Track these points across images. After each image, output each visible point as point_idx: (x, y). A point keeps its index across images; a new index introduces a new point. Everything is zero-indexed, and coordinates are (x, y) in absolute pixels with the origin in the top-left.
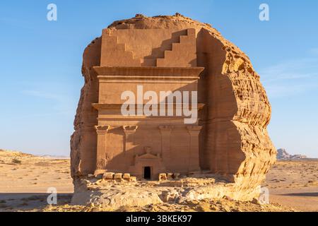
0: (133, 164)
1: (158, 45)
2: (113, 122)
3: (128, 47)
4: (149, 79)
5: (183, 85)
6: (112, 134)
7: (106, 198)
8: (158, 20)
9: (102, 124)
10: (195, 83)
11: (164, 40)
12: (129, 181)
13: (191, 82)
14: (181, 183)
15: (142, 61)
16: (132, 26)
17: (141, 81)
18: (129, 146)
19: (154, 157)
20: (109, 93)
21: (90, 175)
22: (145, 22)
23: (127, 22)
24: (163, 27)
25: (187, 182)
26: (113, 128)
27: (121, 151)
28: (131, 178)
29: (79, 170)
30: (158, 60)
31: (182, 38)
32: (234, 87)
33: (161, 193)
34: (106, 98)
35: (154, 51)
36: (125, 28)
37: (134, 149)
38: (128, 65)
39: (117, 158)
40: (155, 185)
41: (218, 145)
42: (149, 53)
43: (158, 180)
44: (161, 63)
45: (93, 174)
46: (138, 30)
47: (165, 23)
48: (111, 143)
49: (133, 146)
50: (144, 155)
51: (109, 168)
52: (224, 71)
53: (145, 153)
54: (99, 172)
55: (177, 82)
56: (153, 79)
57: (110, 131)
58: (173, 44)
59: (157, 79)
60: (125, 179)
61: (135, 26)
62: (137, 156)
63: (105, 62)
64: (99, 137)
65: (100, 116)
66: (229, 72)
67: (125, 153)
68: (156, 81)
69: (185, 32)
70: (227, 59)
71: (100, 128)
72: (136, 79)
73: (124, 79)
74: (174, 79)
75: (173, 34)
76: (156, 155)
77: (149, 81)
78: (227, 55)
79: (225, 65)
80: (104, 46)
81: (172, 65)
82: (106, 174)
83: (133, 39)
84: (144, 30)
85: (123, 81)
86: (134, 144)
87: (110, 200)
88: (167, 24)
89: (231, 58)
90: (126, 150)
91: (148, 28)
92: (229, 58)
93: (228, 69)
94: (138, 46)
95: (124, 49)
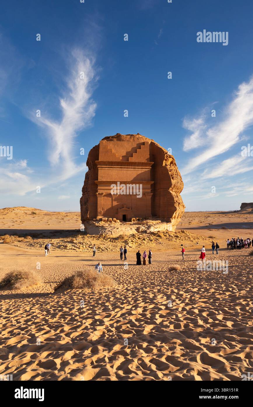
0: (117, 213)
1: (130, 149)
2: (106, 191)
3: (113, 151)
4: (125, 168)
5: (143, 172)
6: (105, 197)
7: (109, 231)
8: (129, 137)
9: (100, 192)
10: (149, 171)
11: (133, 147)
12: (116, 222)
13: (147, 170)
14: (144, 223)
15: (121, 158)
16: (115, 140)
17: (121, 169)
18: (115, 203)
19: (128, 209)
20: (103, 176)
21: (94, 219)
22: (122, 138)
23: (113, 137)
24: (132, 140)
25: (147, 223)
26: (106, 194)
27: (110, 206)
28: (117, 220)
29: (88, 217)
30: (129, 158)
31: (142, 146)
32: (170, 173)
33: (136, 228)
34: (102, 178)
35: (127, 153)
36: (112, 140)
37: (117, 205)
38: (114, 160)
39: (108, 210)
40: (131, 224)
41: (161, 203)
42: (124, 154)
43: (131, 222)
44: (131, 160)
45: (96, 218)
46: (119, 142)
47: (132, 138)
48: (105, 202)
49: (117, 204)
50: (123, 209)
51: (105, 215)
52: (164, 164)
53: (123, 207)
54: (99, 217)
55: (140, 170)
56: (127, 168)
57: (105, 196)
58: (137, 150)
59: (129, 168)
60: (114, 221)
61: (117, 140)
62: (119, 209)
63: (101, 159)
64: (99, 199)
65: (99, 188)
66: (166, 165)
67: (112, 207)
68: (128, 169)
69: (144, 144)
70: (165, 158)
71: (99, 194)
72: (118, 168)
73: (112, 168)
74: (138, 168)
75: (137, 144)
76: (129, 208)
77: (125, 169)
78: (165, 156)
79: (164, 161)
80: (101, 150)
81: (137, 161)
82: (104, 219)
83: (116, 146)
84: (122, 142)
85: (111, 169)
86: (117, 203)
87: (111, 232)
88: (134, 139)
89: (167, 158)
90: (113, 206)
91: (124, 141)
92: (166, 158)
93: (166, 164)
94: (119, 150)
95: (111, 152)
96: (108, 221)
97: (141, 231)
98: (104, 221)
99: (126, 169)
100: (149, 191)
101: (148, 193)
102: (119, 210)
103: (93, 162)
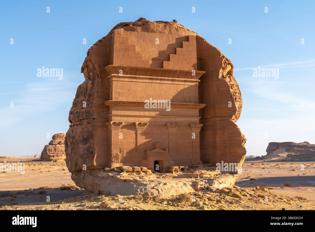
0: (145, 158)
1: (164, 48)
2: (126, 118)
3: (137, 49)
4: (157, 79)
5: (186, 87)
6: (125, 130)
7: (152, 188)
8: (162, 25)
9: (115, 119)
10: (196, 85)
11: (169, 44)
12: (146, 173)
13: (192, 84)
14: (197, 175)
15: (151, 62)
16: (139, 29)
17: (150, 81)
18: (142, 140)
19: (163, 151)
20: (122, 91)
21: (107, 169)
22: (151, 26)
23: (134, 24)
24: (167, 32)
25: (202, 174)
26: (126, 124)
27: (133, 146)
28: (148, 170)
29: (95, 164)
30: (164, 62)
31: (185, 43)
32: (231, 90)
34: (119, 95)
35: (161, 53)
36: (133, 30)
37: (145, 143)
38: (140, 65)
39: (130, 153)
40: (174, 177)
41: (218, 142)
42: (155, 55)
43: (172, 173)
44: (167, 66)
45: (110, 167)
46: (146, 33)
47: (168, 28)
48: (124, 138)
49: (145, 141)
50: (154, 150)
51: (125, 161)
52: (220, 76)
53: (155, 148)
54: (115, 165)
55: (181, 83)
56: (161, 80)
57: (124, 127)
58: (177, 49)
59: (164, 80)
60: (144, 172)
61: (142, 29)
62: (148, 150)
63: (117, 62)
64: (114, 132)
65: (114, 112)
66: (223, 76)
67: (137, 148)
68: (163, 82)
69: (187, 39)
71: (114, 123)
72: (146, 78)
73: (136, 78)
74: (179, 81)
75: (177, 39)
76: (165, 150)
77: (157, 81)
78: (223, 62)
79: (221, 70)
80: (117, 46)
81: (177, 68)
83: (142, 41)
84: (151, 34)
85: (135, 80)
86: (146, 138)
87: (157, 190)
88: (170, 30)
89: (226, 64)
90: (138, 145)
91: (153, 31)
92: (224, 65)
93: (223, 74)
94: (146, 48)
95: (134, 50)
96: (133, 172)
97: (200, 188)
98: (127, 172)
99: (159, 82)
100: (197, 119)
101: (195, 124)
102: (149, 152)
103: (100, 67)
